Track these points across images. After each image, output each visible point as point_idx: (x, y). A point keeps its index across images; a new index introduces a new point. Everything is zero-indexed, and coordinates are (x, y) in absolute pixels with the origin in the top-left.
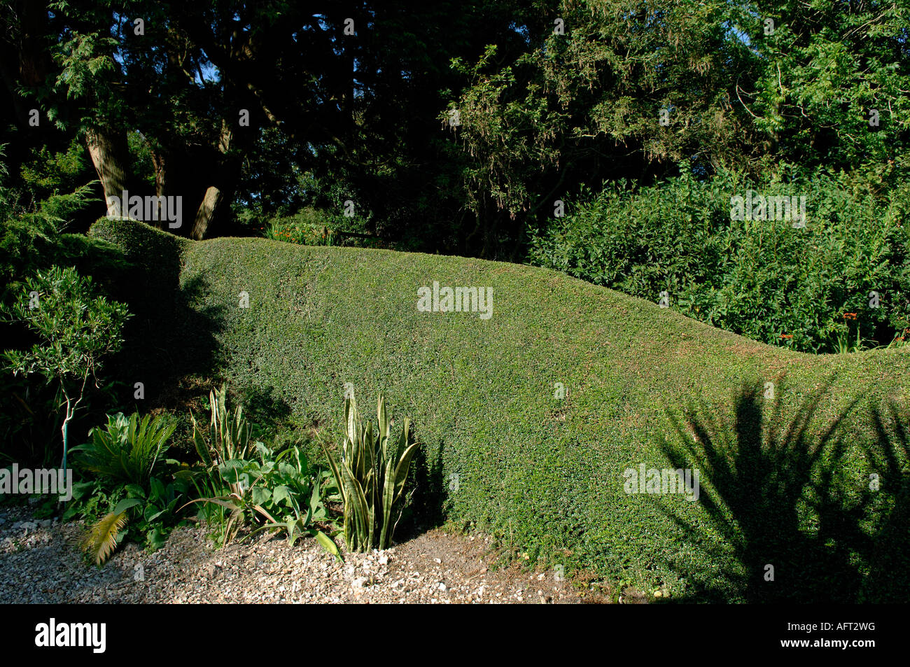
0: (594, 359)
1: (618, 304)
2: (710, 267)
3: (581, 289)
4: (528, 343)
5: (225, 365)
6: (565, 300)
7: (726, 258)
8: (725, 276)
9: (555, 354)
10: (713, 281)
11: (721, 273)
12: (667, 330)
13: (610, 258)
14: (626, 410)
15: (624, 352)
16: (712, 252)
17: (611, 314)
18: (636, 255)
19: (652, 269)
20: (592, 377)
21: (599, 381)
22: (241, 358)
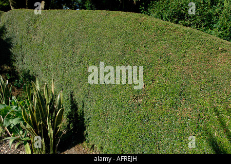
0: (161, 64)
1: (177, 30)
2: (209, 21)
3: (156, 22)
4: (124, 53)
5: (14, 61)
6: (147, 29)
7: (215, 18)
8: (214, 25)
9: (138, 60)
10: (210, 27)
11: (213, 23)
12: (208, 45)
13: (171, 18)
14: (182, 103)
15: (181, 60)
16: (210, 15)
17: (173, 36)
18: (180, 16)
19: (186, 22)
20: (160, 76)
21: (164, 79)
22: (19, 58)
